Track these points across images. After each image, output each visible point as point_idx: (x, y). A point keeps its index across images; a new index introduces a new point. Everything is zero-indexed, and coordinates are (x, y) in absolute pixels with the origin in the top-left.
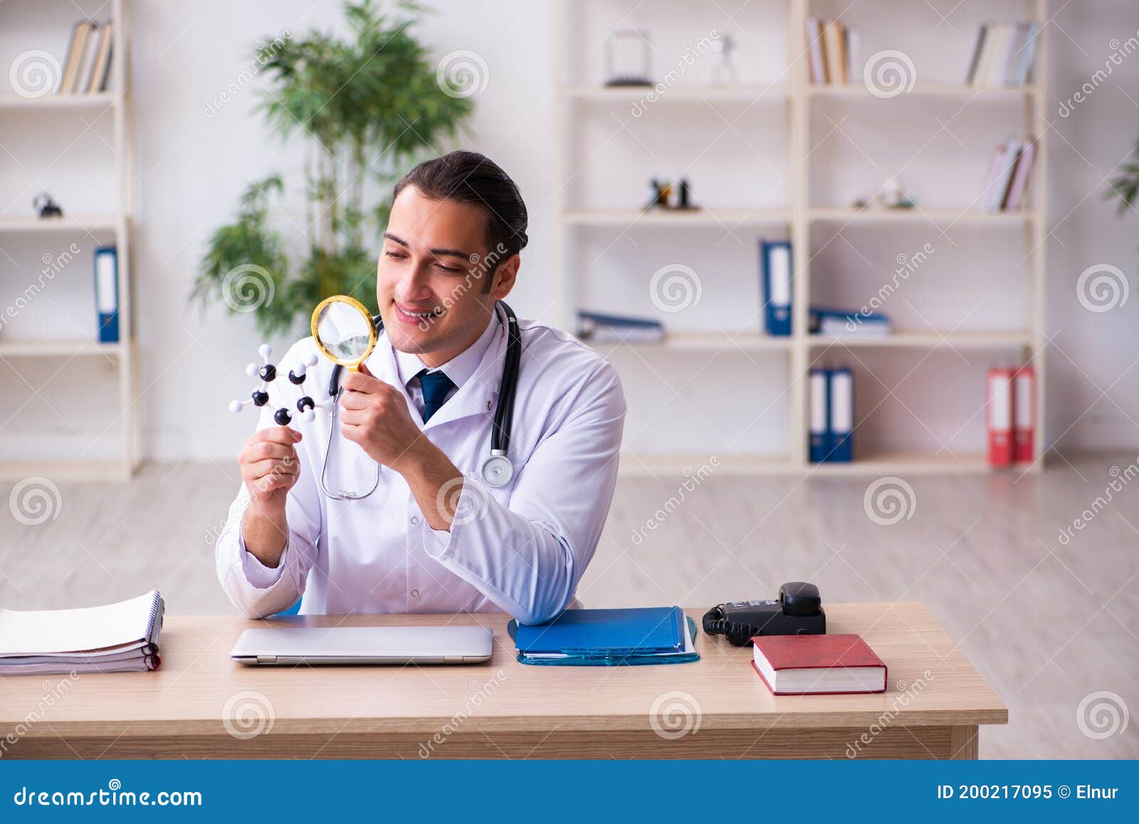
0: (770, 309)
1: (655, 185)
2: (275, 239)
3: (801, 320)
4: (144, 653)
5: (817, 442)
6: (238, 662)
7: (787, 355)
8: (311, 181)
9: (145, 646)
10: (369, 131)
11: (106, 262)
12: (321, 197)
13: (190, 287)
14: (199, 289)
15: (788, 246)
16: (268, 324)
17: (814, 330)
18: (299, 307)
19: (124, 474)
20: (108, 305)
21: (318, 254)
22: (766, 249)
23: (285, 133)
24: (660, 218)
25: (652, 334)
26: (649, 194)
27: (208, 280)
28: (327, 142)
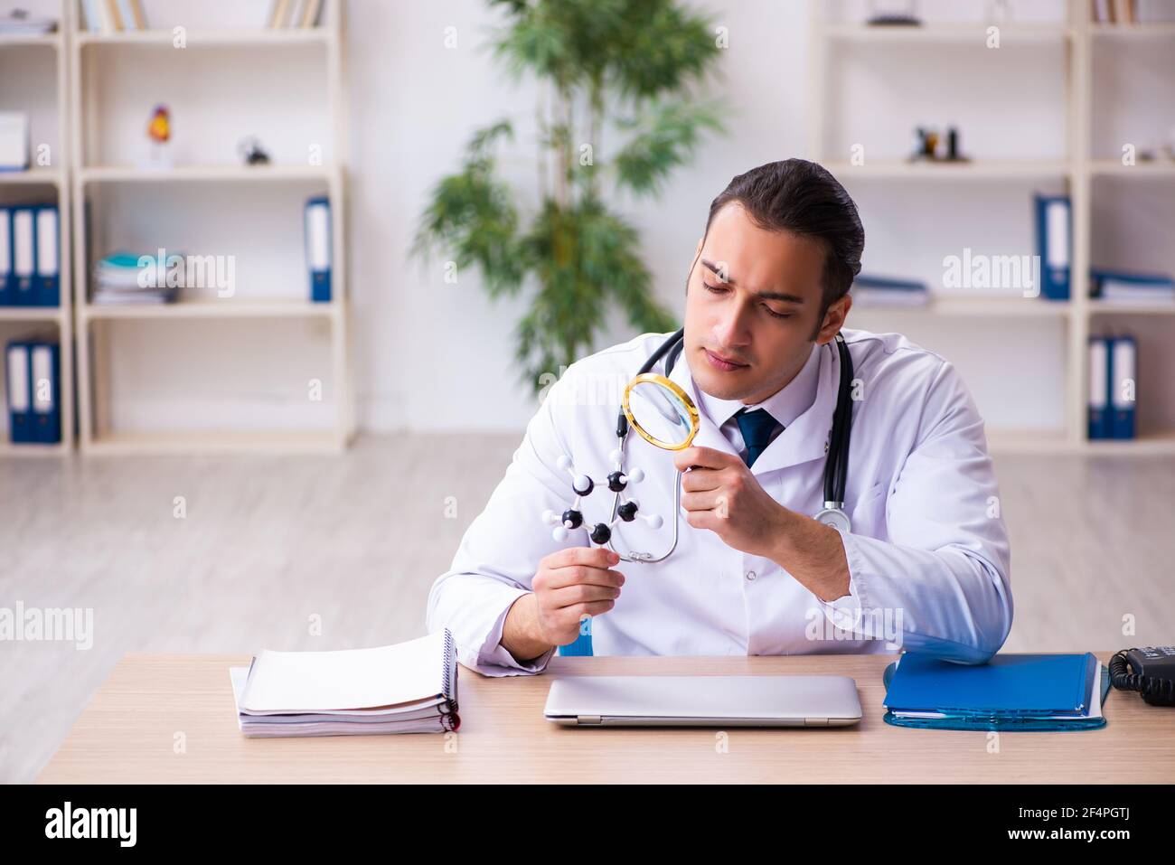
0: (1046, 271)
1: (921, 133)
2: (503, 190)
3: (1080, 284)
4: (440, 712)
5: (1097, 418)
6: (553, 722)
7: (1065, 322)
8: (543, 126)
9: (442, 704)
10: (608, 73)
11: (318, 214)
12: (555, 145)
13: (407, 242)
14: (420, 244)
15: (1067, 201)
16: (495, 285)
17: (1095, 293)
18: (529, 265)
19: (335, 447)
20: (320, 262)
21: (551, 208)
22: (1041, 207)
23: (517, 74)
24: (926, 170)
25: (916, 298)
26: (914, 144)
27: (431, 235)
28: (562, 83)
